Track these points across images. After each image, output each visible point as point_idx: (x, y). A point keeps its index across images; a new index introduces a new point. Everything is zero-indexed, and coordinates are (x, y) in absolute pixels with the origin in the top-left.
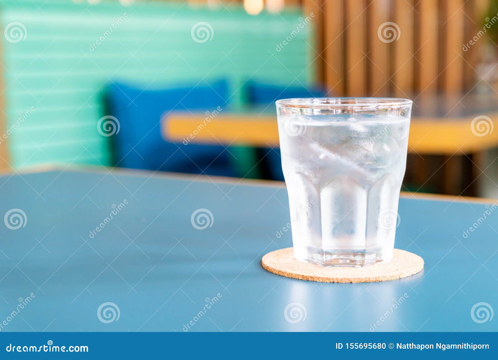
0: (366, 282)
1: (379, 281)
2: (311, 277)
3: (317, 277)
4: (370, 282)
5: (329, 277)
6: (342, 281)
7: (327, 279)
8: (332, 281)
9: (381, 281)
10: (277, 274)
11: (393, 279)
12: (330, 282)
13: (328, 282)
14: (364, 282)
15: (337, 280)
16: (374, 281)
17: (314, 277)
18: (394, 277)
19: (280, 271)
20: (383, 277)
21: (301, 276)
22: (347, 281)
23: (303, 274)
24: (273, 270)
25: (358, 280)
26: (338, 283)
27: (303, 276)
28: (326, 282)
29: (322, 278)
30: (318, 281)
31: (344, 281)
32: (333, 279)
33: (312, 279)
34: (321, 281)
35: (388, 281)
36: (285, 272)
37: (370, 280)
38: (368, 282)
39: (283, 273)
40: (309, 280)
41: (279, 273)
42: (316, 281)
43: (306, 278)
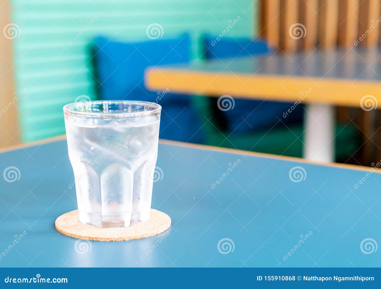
0: (135, 239)
1: (144, 238)
2: (96, 238)
3: (100, 238)
4: (137, 239)
5: (109, 237)
6: (118, 239)
7: (108, 239)
8: (111, 240)
9: (145, 238)
10: (70, 236)
11: (153, 235)
12: (110, 241)
13: (108, 241)
14: (133, 240)
15: (114, 239)
16: (140, 238)
17: (98, 238)
18: (153, 234)
19: (72, 234)
20: (146, 235)
21: (88, 238)
22: (122, 240)
23: (89, 236)
24: (66, 233)
25: (129, 238)
26: (115, 241)
27: (90, 237)
28: (107, 241)
29: (104, 238)
30: (101, 241)
31: (119, 240)
32: (111, 238)
33: (96, 240)
34: (103, 240)
35: (149, 237)
36: (76, 235)
37: (138, 237)
38: (136, 239)
39: (74, 235)
40: (94, 240)
41: (71, 235)
42: (100, 241)
43: (92, 239)
